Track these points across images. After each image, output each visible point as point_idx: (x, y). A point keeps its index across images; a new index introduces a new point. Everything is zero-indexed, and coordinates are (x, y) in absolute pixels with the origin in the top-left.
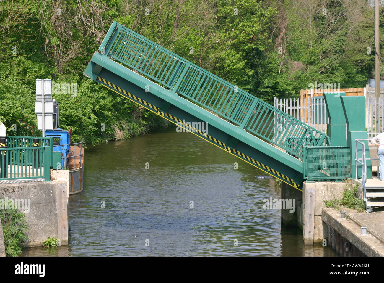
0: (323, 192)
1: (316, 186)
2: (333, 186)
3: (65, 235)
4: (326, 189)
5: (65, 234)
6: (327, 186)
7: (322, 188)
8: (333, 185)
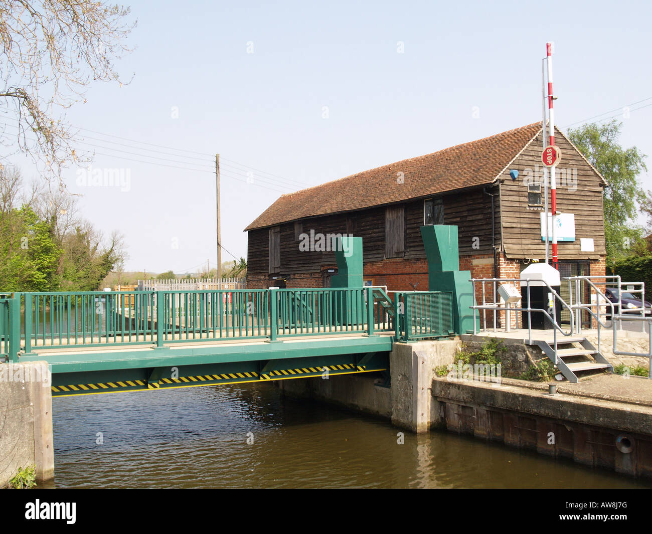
0: (432, 355)
1: (423, 346)
2: (443, 346)
3: (49, 462)
4: (435, 351)
5: (48, 458)
6: (436, 347)
7: (431, 350)
8: (443, 344)
